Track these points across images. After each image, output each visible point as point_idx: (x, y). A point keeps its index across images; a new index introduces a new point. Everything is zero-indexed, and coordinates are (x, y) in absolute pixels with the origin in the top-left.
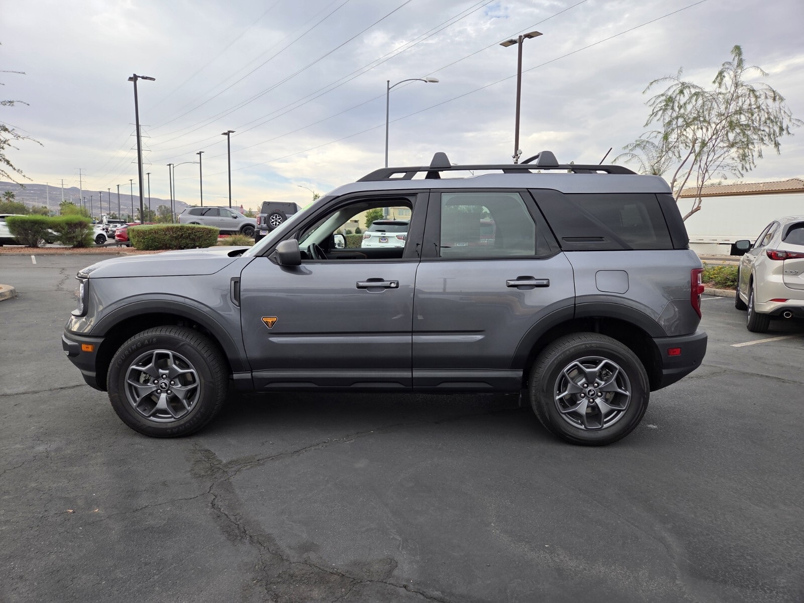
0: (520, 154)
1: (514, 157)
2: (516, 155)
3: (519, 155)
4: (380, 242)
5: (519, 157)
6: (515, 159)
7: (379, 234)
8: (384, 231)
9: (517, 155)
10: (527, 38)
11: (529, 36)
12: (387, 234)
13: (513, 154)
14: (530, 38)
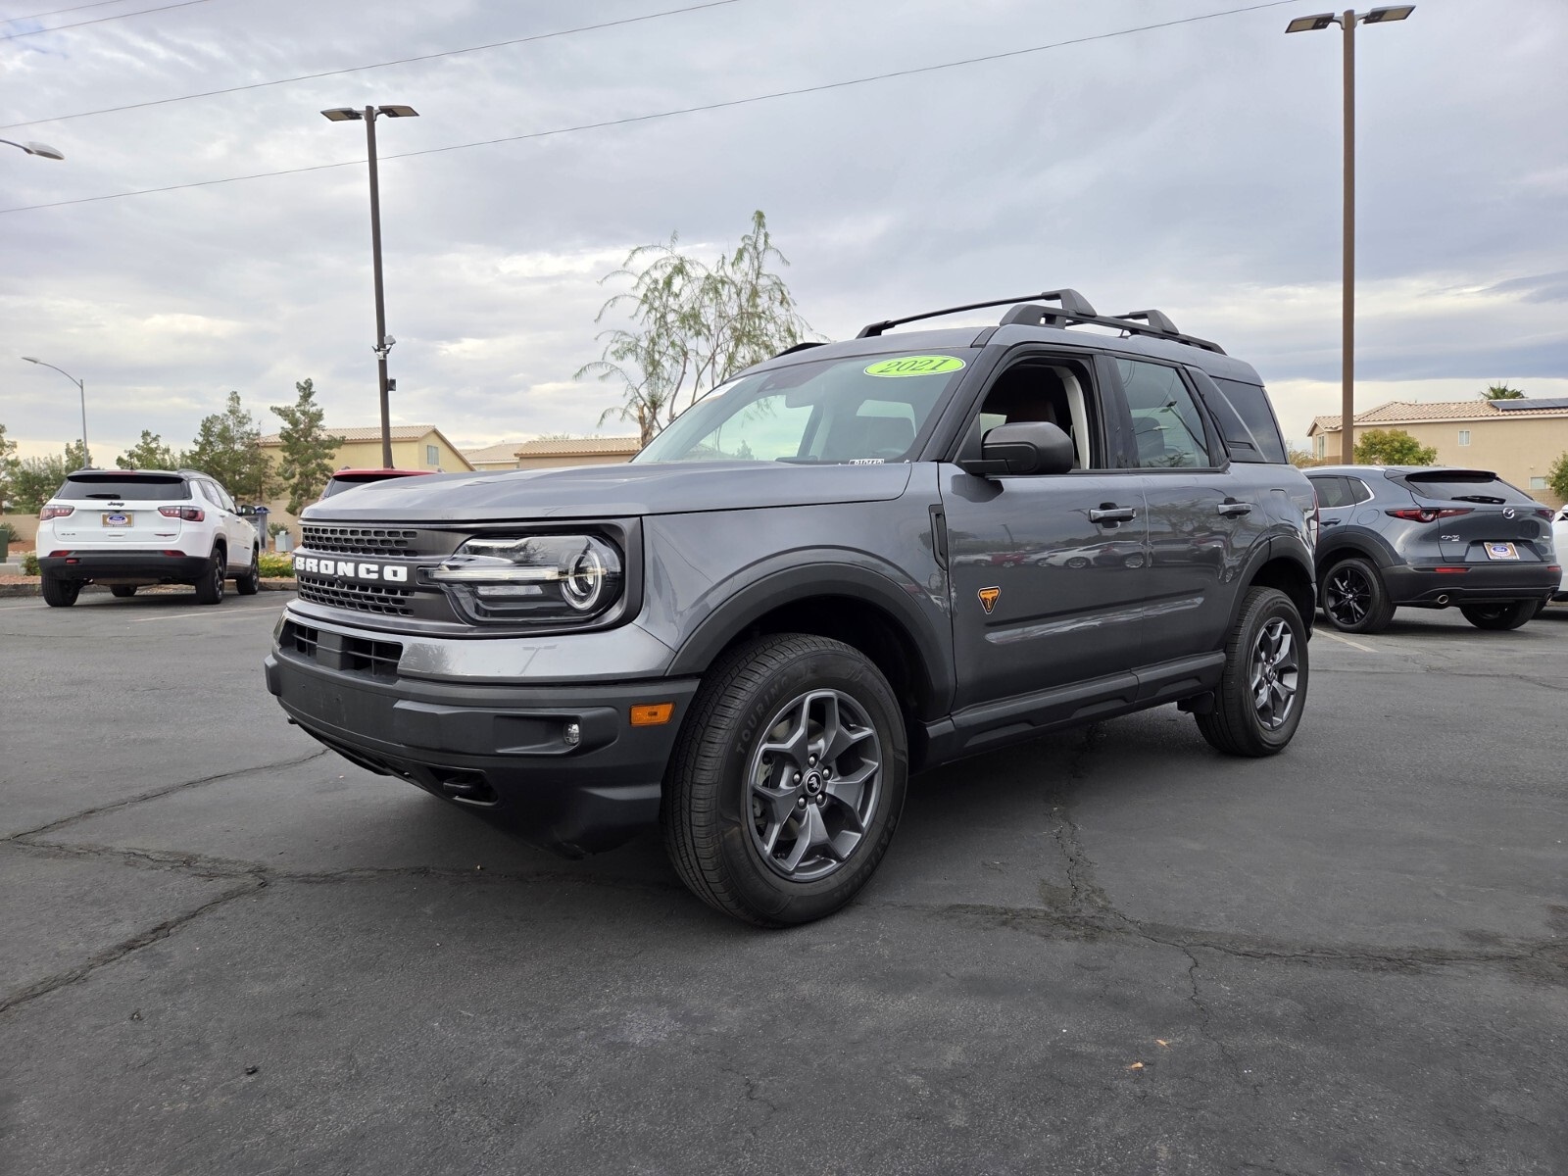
0: (391, 344)
1: (379, 350)
2: (381, 345)
3: (388, 347)
4: (105, 523)
5: (388, 350)
6: (381, 353)
7: (103, 504)
8: (117, 497)
9: (384, 346)
10: (384, 115)
11: (391, 112)
12: (129, 505)
13: (375, 343)
14: (390, 116)
